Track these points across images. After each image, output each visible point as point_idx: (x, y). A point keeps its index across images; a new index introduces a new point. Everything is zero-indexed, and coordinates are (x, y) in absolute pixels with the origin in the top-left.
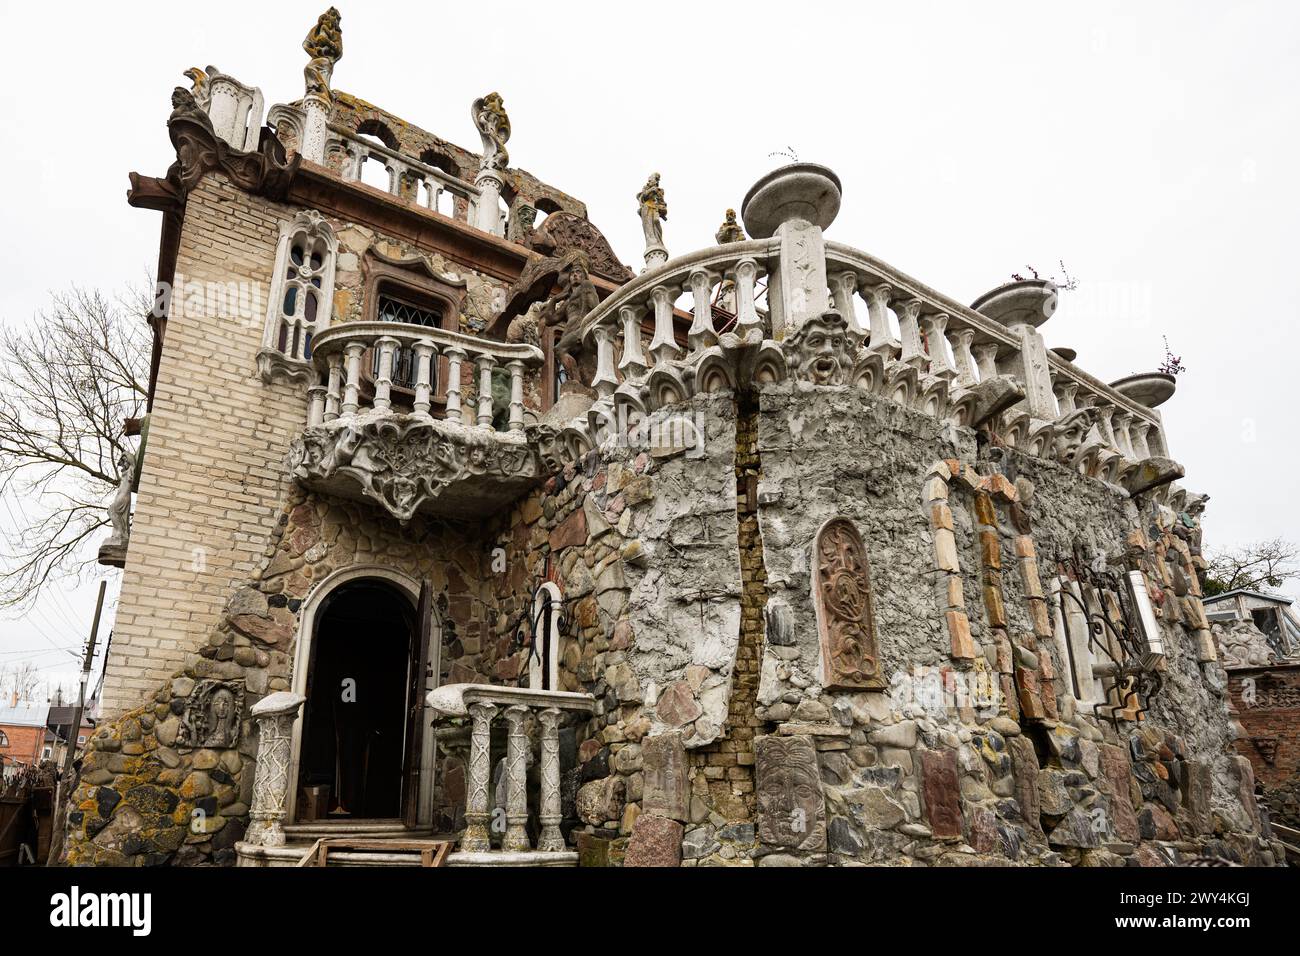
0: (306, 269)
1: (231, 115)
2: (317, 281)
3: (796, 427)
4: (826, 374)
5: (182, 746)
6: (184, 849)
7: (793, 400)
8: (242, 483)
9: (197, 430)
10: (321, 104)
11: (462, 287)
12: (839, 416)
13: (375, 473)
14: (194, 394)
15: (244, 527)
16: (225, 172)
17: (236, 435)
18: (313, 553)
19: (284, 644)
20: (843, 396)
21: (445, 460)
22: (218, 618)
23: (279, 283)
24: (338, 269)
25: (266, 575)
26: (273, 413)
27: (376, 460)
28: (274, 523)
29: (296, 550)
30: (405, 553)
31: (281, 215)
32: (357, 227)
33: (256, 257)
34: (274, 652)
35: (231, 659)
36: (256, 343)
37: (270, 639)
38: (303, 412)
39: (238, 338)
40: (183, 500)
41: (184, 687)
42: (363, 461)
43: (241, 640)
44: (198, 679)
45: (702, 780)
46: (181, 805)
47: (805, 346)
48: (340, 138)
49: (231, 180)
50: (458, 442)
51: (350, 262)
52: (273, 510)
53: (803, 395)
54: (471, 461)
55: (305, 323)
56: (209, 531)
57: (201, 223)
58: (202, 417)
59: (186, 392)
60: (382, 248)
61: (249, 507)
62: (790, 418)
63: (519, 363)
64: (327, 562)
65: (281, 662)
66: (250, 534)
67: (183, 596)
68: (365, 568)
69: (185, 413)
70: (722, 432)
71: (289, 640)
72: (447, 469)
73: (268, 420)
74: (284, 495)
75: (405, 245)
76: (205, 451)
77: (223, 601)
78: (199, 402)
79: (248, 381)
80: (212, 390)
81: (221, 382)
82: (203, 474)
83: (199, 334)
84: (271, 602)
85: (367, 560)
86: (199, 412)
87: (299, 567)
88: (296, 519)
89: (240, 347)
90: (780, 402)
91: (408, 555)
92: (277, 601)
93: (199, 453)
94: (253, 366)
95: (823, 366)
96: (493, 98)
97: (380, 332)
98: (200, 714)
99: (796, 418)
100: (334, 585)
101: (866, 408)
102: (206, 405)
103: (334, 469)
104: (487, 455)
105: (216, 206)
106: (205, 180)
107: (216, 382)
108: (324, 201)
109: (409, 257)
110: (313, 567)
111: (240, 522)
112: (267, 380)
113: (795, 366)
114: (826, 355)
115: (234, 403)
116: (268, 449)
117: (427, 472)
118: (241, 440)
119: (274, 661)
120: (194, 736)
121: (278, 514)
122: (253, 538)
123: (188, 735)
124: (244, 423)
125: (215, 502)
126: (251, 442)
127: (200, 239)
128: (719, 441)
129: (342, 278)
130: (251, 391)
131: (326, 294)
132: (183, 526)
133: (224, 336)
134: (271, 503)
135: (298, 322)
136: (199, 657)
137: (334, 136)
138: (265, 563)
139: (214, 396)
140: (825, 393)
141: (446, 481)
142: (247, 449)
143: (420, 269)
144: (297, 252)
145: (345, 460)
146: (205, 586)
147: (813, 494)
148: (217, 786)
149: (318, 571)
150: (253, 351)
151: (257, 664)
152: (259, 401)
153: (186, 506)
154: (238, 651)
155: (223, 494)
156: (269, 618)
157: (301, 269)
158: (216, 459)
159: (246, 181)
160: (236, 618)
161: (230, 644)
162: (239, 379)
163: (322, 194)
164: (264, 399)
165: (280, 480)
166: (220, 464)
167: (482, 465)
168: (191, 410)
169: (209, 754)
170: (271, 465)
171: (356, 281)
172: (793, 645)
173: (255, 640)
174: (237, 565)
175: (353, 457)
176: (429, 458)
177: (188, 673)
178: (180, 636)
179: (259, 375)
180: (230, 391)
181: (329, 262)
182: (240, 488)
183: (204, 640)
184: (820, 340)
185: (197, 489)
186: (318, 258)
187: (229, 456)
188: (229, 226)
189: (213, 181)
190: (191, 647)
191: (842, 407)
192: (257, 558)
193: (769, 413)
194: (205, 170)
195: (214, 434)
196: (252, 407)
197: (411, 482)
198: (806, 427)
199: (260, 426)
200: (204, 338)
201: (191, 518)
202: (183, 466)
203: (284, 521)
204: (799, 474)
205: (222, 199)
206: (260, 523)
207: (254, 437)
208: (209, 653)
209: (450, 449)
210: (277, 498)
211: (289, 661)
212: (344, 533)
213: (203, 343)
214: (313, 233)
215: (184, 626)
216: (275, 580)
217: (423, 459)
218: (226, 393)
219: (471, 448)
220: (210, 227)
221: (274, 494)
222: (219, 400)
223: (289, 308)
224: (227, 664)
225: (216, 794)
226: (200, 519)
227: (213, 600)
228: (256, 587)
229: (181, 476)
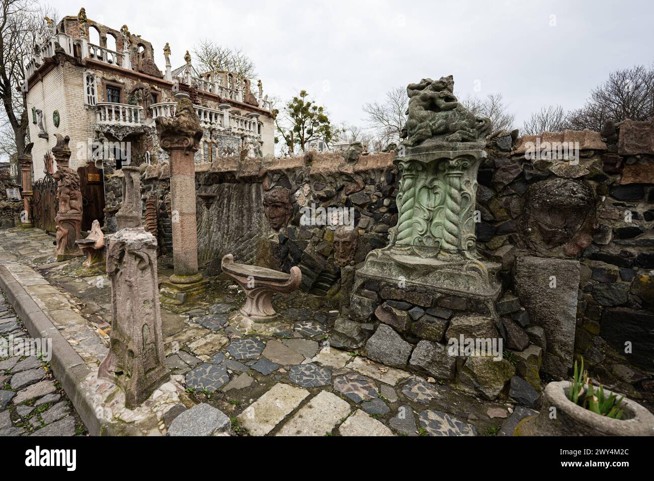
0: (90, 84)
2: (93, 85)
9: (76, 121)
10: (85, 38)
11: (124, 84)
13: (115, 133)
16: (68, 60)
17: (84, 122)
21: (127, 130)
23: (86, 87)
24: (97, 82)
26: (90, 116)
27: (114, 130)
31: (83, 71)
32: (99, 72)
33: (79, 81)
36: (84, 102)
38: (95, 116)
39: (79, 101)
40: (77, 135)
48: (91, 46)
49: (71, 63)
50: (129, 127)
51: (99, 80)
54: (132, 130)
55: (93, 96)
56: (83, 141)
57: (67, 74)
59: (73, 114)
60: (105, 76)
61: (89, 136)
63: (139, 110)
69: (73, 118)
72: (128, 132)
75: (110, 75)
79: (84, 110)
80: (77, 113)
81: (79, 111)
82: (79, 130)
83: (72, 101)
86: (76, 118)
89: (81, 103)
93: (78, 126)
94: (84, 107)
97: (111, 105)
102: (77, 116)
103: (107, 132)
104: (134, 129)
105: (69, 70)
108: (92, 67)
109: (111, 78)
111: (88, 139)
112: (87, 110)
115: (82, 115)
116: (90, 124)
121: (94, 137)
124: (84, 119)
125: (83, 135)
127: (67, 78)
129: (98, 84)
130: (85, 112)
131: (95, 88)
133: (77, 101)
135: (91, 96)
137: (89, 46)
141: (128, 134)
142: (86, 124)
143: (114, 81)
144: (88, 78)
150: (84, 104)
159: (74, 63)
162: (82, 110)
164: (87, 114)
165: (93, 130)
166: (82, 128)
170: (91, 127)
171: (101, 85)
175: (110, 130)
176: (124, 130)
181: (95, 81)
182: (87, 132)
185: (79, 133)
186: (92, 80)
187: (83, 126)
188: (73, 74)
189: (67, 64)
194: (65, 62)
195: (80, 122)
196: (85, 116)
197: (122, 134)
199: (88, 119)
202: (75, 129)
205: (70, 68)
207: (87, 122)
214: (90, 74)
218: (80, 113)
220: (69, 75)
222: (79, 115)
223: (89, 93)
226: (81, 139)
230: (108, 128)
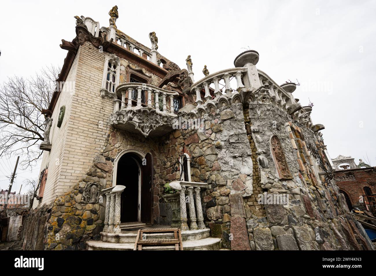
1: (91, 28)
2: (115, 72)
3: (259, 112)
4: (264, 100)
5: (83, 203)
6: (84, 236)
7: (257, 106)
8: (97, 125)
9: (85, 110)
10: (114, 28)
11: (150, 77)
12: (268, 110)
13: (139, 123)
14: (83, 100)
15: (98, 138)
16: (91, 42)
17: (95, 112)
18: (117, 145)
19: (110, 172)
20: (269, 105)
21: (158, 120)
22: (92, 164)
23: (106, 72)
24: (120, 70)
25: (105, 151)
26: (105, 106)
27: (139, 119)
28: (106, 137)
29: (112, 144)
30: (140, 146)
31: (105, 54)
32: (124, 60)
33: (99, 64)
34: (107, 174)
35: (96, 176)
36: (100, 87)
37: (107, 170)
38: (113, 107)
39: (95, 85)
40: (81, 129)
41: (82, 185)
42: (136, 119)
43: (99, 170)
44: (87, 182)
45: (248, 206)
46: (83, 222)
47: (260, 93)
48: (119, 37)
49: (92, 44)
50: (161, 115)
51: (123, 68)
52: (105, 133)
53: (260, 105)
54: (163, 121)
55: (113, 83)
56: (88, 139)
57: (84, 54)
58: (86, 106)
59: (81, 99)
60: (131, 65)
61: (99, 132)
62: (257, 110)
63: (172, 96)
64: (121, 148)
65: (109, 177)
66: (100, 140)
67: (81, 157)
68: (130, 150)
69: (81, 105)
70: (240, 113)
71: (111, 170)
72: (158, 122)
73: (103, 108)
74: (108, 129)
75: (136, 66)
76: (87, 116)
77: (93, 159)
78: (85, 102)
79: (98, 97)
80: (88, 99)
81: (91, 97)
82: (86, 122)
83: (85, 84)
84: (106, 159)
85: (131, 147)
86: (85, 105)
87: (113, 149)
88: (112, 136)
89: (96, 88)
90: (254, 106)
91: (141, 146)
92: (108, 159)
93: (85, 116)
94: (99, 93)
95: (264, 98)
96: (153, 33)
97: (138, 86)
98: (88, 193)
99: (259, 110)
100: (123, 154)
101: (274, 109)
102: (87, 103)
103: (127, 121)
104: (168, 119)
105: (88, 50)
106: (85, 43)
107: (90, 97)
108: (116, 52)
109: (137, 68)
110: (117, 149)
111: (97, 136)
112: (103, 97)
113: (257, 98)
114: (265, 95)
115: (94, 103)
116: (104, 116)
117: (153, 123)
118: (96, 113)
119: (108, 176)
120: (86, 200)
121: (107, 134)
122: (100, 141)
123: (84, 200)
124: (97, 108)
125: (90, 130)
126: (99, 114)
127: (84, 58)
128: (239, 115)
129: (121, 72)
130: (99, 100)
131: (118, 75)
132: (81, 137)
133: (91, 85)
134: (105, 131)
135: (111, 82)
136: (87, 176)
137: (117, 36)
138: (104, 148)
139: (89, 101)
140: (265, 104)
141: (157, 125)
142: (98, 116)
143: (141, 72)
144: (110, 65)
145: (131, 119)
146: (88, 154)
147: (266, 129)
148: (93, 215)
149: (119, 150)
150: (99, 89)
151: (103, 178)
152: (101, 103)
153: (82, 131)
154: (98, 173)
155: (92, 128)
156: (106, 164)
157: (111, 69)
158: (90, 118)
159: (96, 44)
160: (97, 164)
161: (95, 171)
162: (95, 96)
163: (116, 50)
164: (102, 102)
165: (107, 125)
166: (91, 120)
167: (166, 122)
168: (83, 104)
169: (90, 205)
170: (104, 120)
171: (125, 73)
172: (268, 168)
173: (102, 170)
174: (96, 148)
175: (133, 118)
176: (154, 119)
177: (84, 180)
178: (81, 169)
179: (101, 96)
180: (93, 99)
181: (118, 68)
182: (97, 127)
183: (88, 170)
184: (264, 91)
185: (85, 126)
186: (115, 67)
187: (94, 118)
188: (92, 56)
189: (87, 44)
190: (84, 173)
191: (269, 108)
192: (102, 146)
193: (252, 109)
194: (86, 40)
195: (90, 111)
196: (99, 104)
197: (149, 125)
198: (261, 113)
199: (102, 110)
200: (86, 85)
201: (83, 135)
202: (81, 120)
203: (109, 136)
204: (262, 124)
205: (90, 49)
206: (102, 137)
207: (100, 112)
208: (89, 174)
209: (159, 117)
210: (107, 130)
211: (111, 176)
212: (125, 140)
213: (85, 86)
214: (114, 60)
215: (82, 166)
216: (107, 153)
217: (152, 119)
218: (92, 100)
219: (164, 117)
220: (87, 55)
221: (106, 129)
222: (90, 102)
223: (108, 79)
224: (95, 177)
225: (93, 218)
226: (86, 135)
227: (90, 158)
228: (102, 155)
229: (80, 122)
230: (130, 115)
